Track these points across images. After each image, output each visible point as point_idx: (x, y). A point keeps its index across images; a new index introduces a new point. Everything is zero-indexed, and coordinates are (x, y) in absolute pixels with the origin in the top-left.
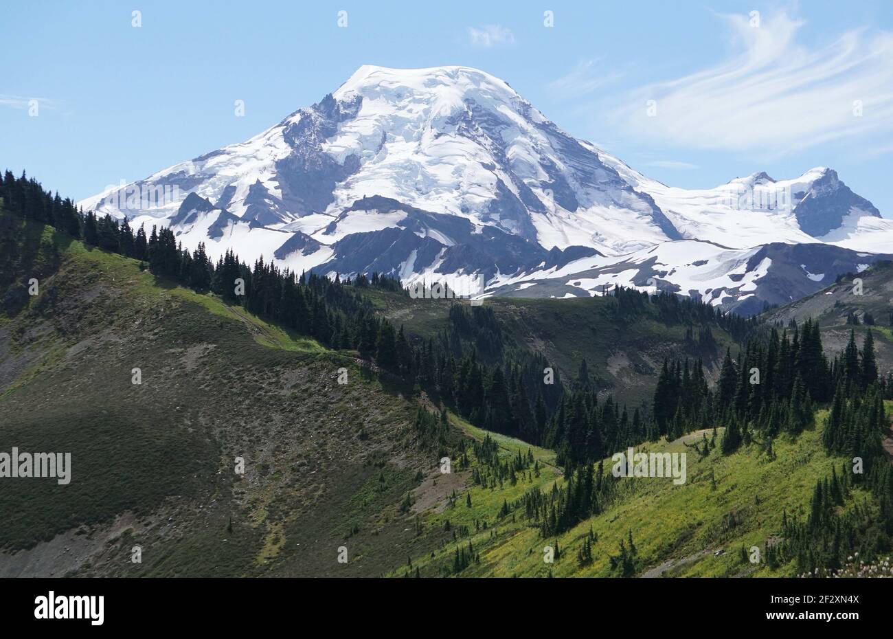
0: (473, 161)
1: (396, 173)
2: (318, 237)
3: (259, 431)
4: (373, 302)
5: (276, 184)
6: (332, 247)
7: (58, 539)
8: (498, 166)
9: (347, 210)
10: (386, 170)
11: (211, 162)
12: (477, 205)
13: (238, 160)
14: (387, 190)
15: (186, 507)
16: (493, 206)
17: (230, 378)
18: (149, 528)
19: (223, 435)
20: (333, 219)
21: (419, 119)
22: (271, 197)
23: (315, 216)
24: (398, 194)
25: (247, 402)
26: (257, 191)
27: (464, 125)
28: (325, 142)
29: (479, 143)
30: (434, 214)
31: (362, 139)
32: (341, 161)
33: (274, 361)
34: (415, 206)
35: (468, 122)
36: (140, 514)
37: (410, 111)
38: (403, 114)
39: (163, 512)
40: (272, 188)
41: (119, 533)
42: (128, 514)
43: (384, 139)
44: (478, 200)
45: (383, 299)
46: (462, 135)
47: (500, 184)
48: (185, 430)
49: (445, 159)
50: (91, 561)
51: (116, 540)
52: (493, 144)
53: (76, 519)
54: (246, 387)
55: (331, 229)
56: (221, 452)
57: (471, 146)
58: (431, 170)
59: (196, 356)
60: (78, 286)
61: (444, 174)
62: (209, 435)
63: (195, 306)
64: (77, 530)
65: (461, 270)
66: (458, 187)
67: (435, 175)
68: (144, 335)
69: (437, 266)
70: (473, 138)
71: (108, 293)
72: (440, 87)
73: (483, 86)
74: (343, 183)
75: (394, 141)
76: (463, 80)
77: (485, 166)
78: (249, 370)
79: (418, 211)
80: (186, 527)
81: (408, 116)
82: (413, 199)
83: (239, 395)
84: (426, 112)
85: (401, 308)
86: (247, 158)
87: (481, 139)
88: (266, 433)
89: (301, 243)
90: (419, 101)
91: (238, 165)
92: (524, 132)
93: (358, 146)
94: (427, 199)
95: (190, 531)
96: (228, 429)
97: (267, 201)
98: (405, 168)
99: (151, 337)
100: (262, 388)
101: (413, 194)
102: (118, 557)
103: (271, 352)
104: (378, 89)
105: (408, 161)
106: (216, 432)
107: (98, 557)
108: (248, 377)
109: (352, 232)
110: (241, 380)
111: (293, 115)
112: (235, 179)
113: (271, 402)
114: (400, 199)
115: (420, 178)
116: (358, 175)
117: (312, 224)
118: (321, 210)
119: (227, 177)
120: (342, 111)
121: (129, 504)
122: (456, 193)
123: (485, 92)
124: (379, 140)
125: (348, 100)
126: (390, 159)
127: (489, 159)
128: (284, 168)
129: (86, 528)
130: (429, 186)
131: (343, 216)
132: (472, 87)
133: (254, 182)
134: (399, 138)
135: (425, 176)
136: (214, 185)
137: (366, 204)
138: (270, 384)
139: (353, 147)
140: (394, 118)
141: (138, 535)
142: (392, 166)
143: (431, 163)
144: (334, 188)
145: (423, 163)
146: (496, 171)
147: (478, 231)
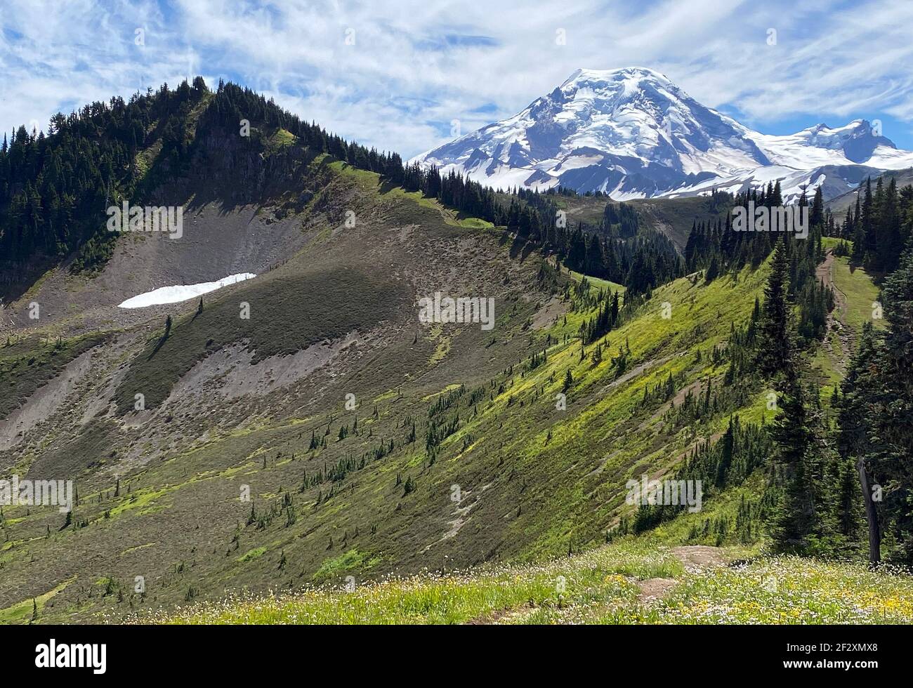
0: (644, 124)
1: (598, 133)
2: (551, 173)
3: (442, 279)
4: (558, 204)
5: (527, 142)
6: (558, 178)
7: (312, 347)
8: (659, 126)
9: (568, 156)
10: (591, 132)
11: (490, 130)
12: (647, 150)
13: (505, 129)
14: (592, 143)
15: (390, 327)
16: (656, 150)
17: (426, 245)
18: (367, 341)
19: (419, 282)
20: (560, 161)
21: (611, 100)
22: (523, 150)
23: (549, 160)
24: (599, 145)
25: (436, 260)
26: (516, 147)
27: (636, 102)
28: (555, 116)
29: (648, 113)
30: (620, 156)
31: (577, 114)
32: (565, 127)
33: (454, 235)
34: (609, 152)
35: (641, 101)
36: (362, 332)
37: (606, 96)
38: (600, 97)
39: (376, 331)
40: (524, 144)
41: (348, 345)
42: (355, 332)
43: (591, 113)
44: (647, 147)
45: (564, 201)
46: (637, 108)
47: (660, 137)
48: (395, 279)
49: (627, 124)
50: (330, 362)
51: (346, 348)
52: (656, 113)
53: (322, 336)
54: (435, 251)
55: (558, 167)
56: (416, 292)
57: (642, 115)
58: (618, 130)
59: (408, 232)
60: (342, 191)
61: (625, 133)
62: (410, 282)
63: (411, 201)
64: (323, 342)
65: (634, 189)
66: (634, 140)
67: (621, 134)
68: (378, 220)
69: (620, 186)
70: (643, 110)
71: (360, 195)
72: (624, 80)
73: (649, 78)
74: (566, 140)
75: (596, 114)
76: (638, 75)
77: (651, 127)
78: (438, 240)
79: (610, 155)
80: (389, 341)
81: (605, 98)
82: (608, 148)
83: (431, 256)
84: (615, 95)
85: (576, 207)
86: (511, 128)
87: (649, 111)
88: (446, 280)
89: (540, 176)
90: (611, 90)
91: (504, 132)
92: (674, 105)
93: (575, 118)
94: (616, 148)
95: (392, 343)
96: (422, 278)
97: (521, 152)
98: (603, 130)
99: (382, 221)
100: (446, 252)
101: (608, 145)
102: (346, 359)
103: (453, 228)
104: (586, 83)
105: (605, 125)
106: (414, 280)
107: (334, 359)
108: (437, 245)
109: (570, 169)
110: (433, 246)
111: (537, 101)
112: (504, 139)
113: (451, 260)
114: (600, 148)
115: (611, 135)
116: (575, 135)
117: (548, 165)
118: (553, 156)
119: (499, 139)
120: (566, 97)
121: (356, 326)
122: (633, 144)
123: (651, 82)
124: (588, 113)
125: (568, 90)
126: (594, 125)
127: (653, 123)
128: (530, 133)
129: (328, 341)
130: (616, 140)
131: (565, 160)
132: (643, 79)
133: (514, 142)
134: (599, 112)
135: (615, 135)
136: (490, 145)
137: (577, 152)
138: (451, 248)
139: (572, 118)
140: (596, 100)
141: (360, 346)
142: (595, 129)
143: (618, 126)
144: (561, 143)
145: (614, 127)
146: (658, 130)
147: (646, 166)
